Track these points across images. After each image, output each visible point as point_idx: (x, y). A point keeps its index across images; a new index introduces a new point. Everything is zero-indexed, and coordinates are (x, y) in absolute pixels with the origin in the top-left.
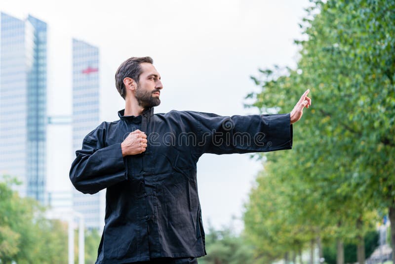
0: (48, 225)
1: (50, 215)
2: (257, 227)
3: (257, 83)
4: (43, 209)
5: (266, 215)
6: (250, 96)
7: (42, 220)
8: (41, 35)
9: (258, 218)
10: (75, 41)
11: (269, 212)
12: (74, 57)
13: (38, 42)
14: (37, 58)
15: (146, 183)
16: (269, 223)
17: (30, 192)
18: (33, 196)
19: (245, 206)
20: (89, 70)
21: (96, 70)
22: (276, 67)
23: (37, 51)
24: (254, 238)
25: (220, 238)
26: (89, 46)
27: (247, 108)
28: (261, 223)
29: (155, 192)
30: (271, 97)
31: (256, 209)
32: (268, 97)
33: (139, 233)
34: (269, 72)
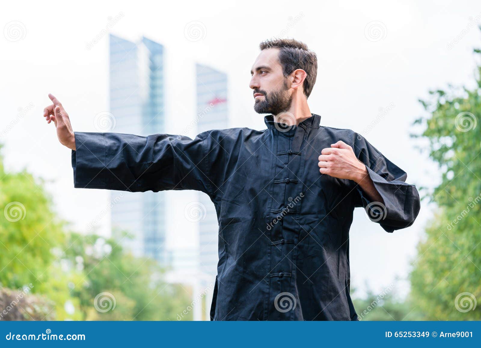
0: (169, 290)
1: (171, 278)
2: (428, 289)
3: (425, 105)
4: (163, 271)
5: (439, 273)
6: (418, 121)
7: (161, 284)
8: (157, 59)
9: (429, 278)
10: (198, 66)
11: (443, 271)
12: (199, 85)
13: (154, 68)
14: (153, 87)
16: (442, 284)
17: (147, 250)
18: (150, 256)
19: (412, 264)
20: (217, 101)
21: (224, 100)
22: (450, 86)
23: (153, 78)
24: (423, 303)
25: (381, 304)
26: (215, 72)
27: (414, 139)
28: (433, 285)
30: (446, 124)
31: (426, 267)
32: (441, 123)
33: (267, 296)
34: (441, 93)
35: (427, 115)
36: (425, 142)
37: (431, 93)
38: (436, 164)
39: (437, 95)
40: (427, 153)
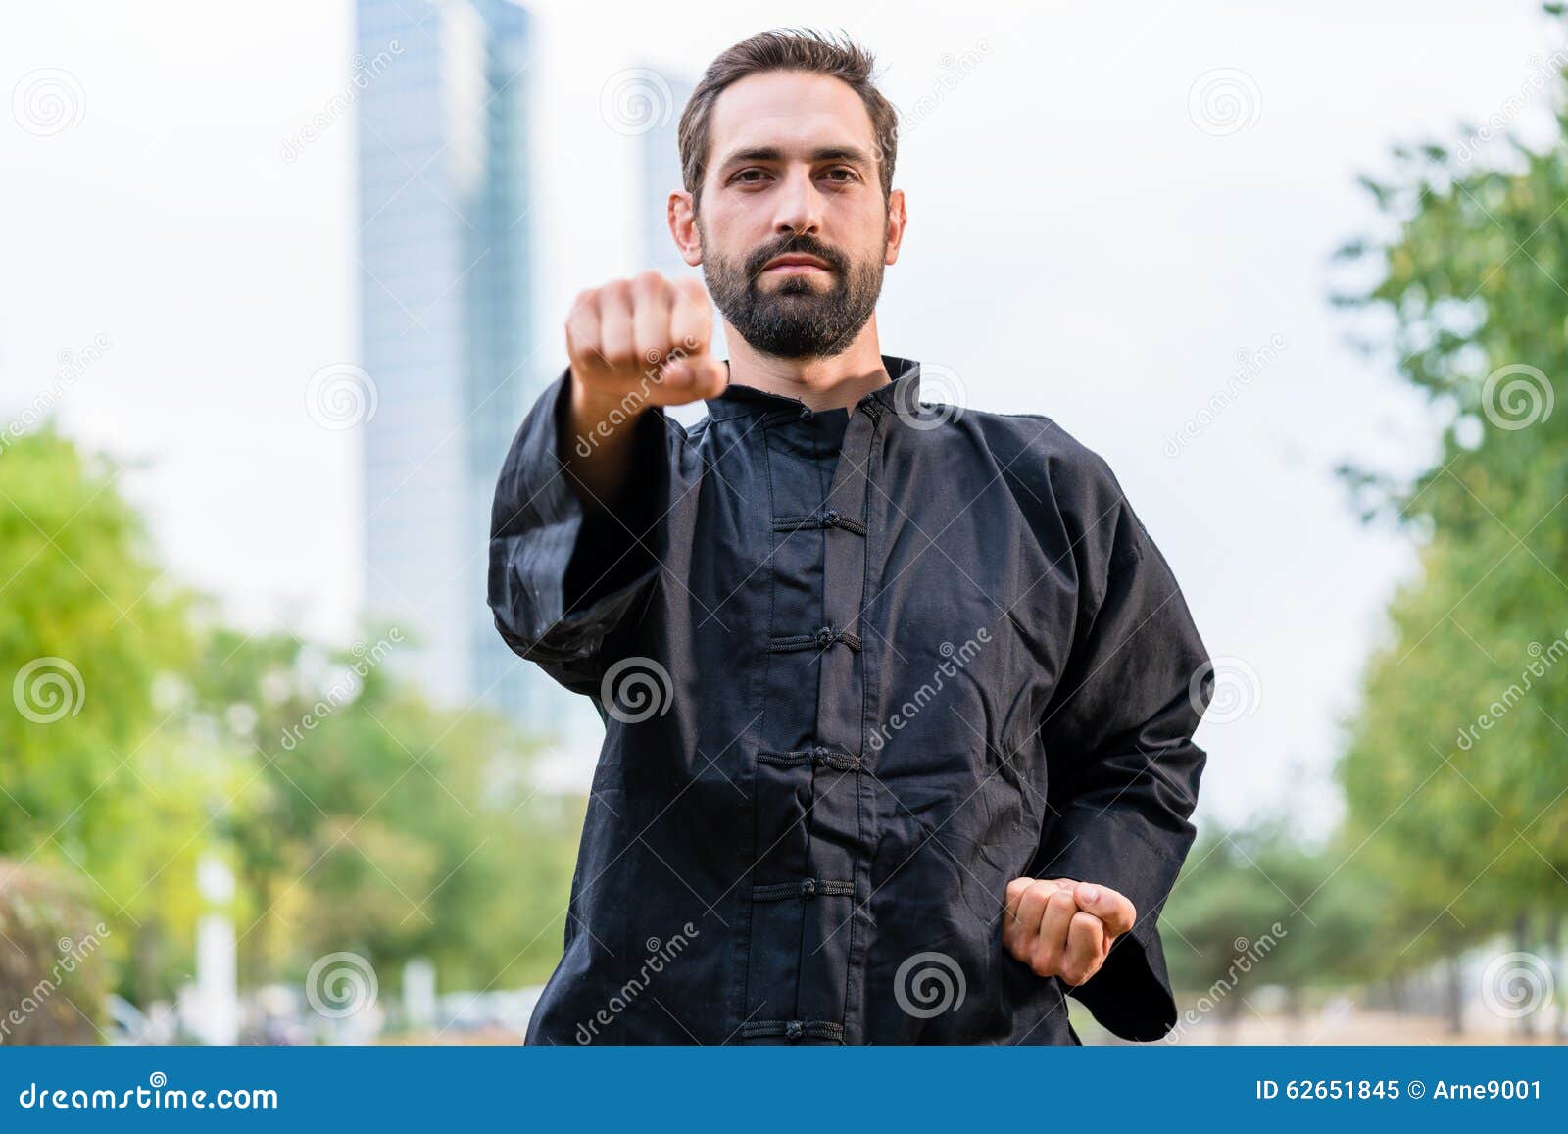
3: (1380, 193)
6: (1353, 250)
9: (1400, 771)
15: (822, 816)
16: (1444, 796)
24: (1385, 856)
25: (1245, 859)
28: (1414, 792)
29: (865, 883)
30: (1449, 255)
32: (1432, 256)
34: (1436, 153)
35: (1386, 228)
36: (1379, 320)
37: (1399, 152)
38: (1421, 393)
39: (1420, 160)
40: (1388, 360)
